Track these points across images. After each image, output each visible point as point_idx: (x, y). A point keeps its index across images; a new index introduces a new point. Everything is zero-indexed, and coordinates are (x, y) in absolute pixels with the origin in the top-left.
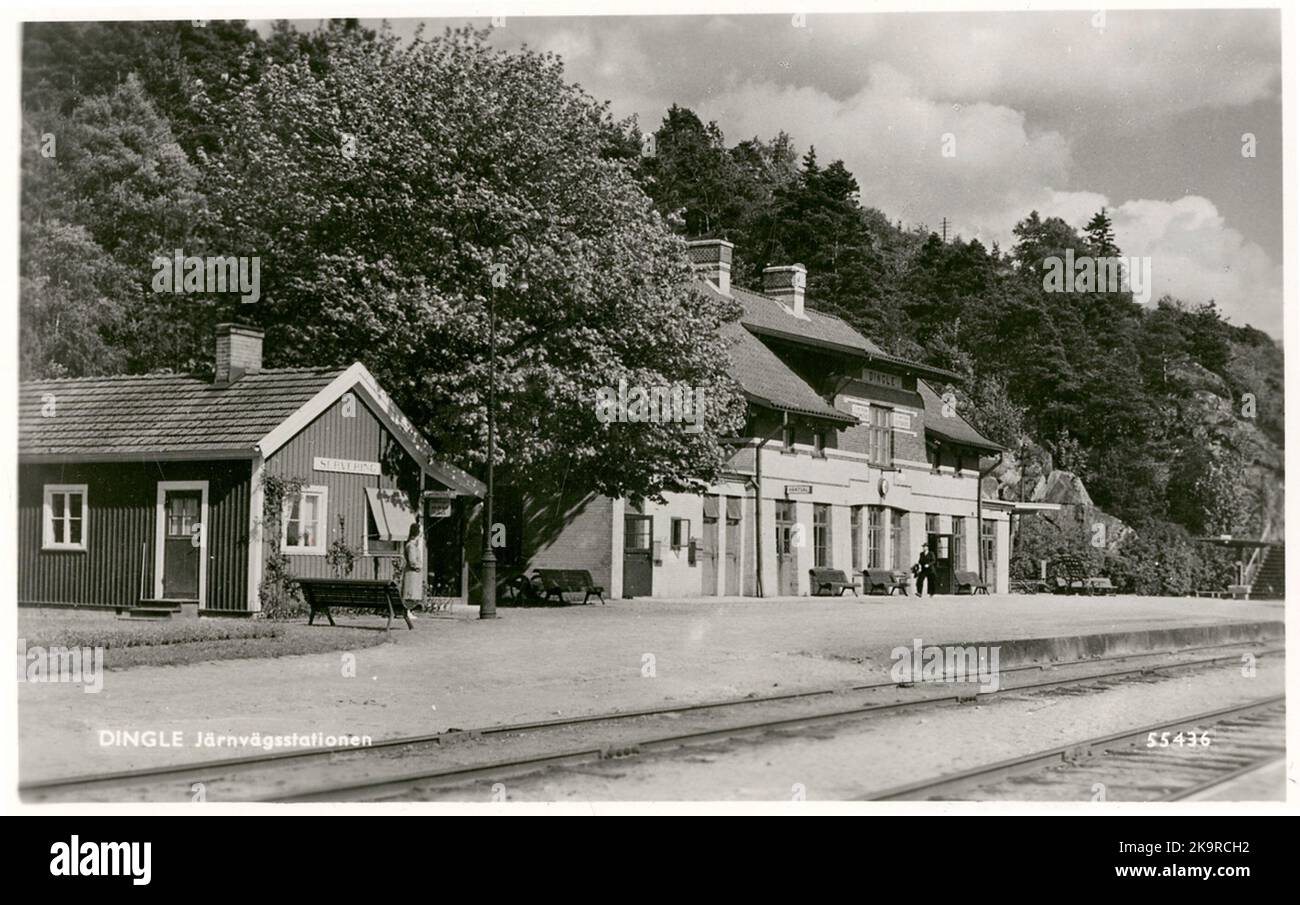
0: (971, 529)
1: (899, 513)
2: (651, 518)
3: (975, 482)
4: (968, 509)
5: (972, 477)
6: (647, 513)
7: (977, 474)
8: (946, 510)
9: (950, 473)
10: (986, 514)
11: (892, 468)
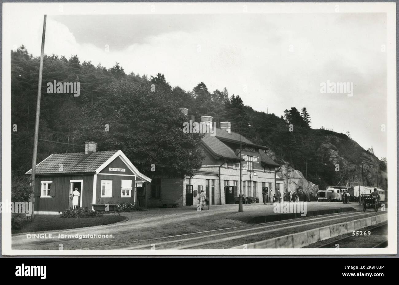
0: (273, 186)
1: (255, 182)
2: (192, 186)
3: (274, 174)
4: (273, 181)
5: (273, 173)
6: (192, 184)
7: (274, 172)
8: (267, 181)
9: (268, 172)
10: (277, 182)
11: (253, 171)
